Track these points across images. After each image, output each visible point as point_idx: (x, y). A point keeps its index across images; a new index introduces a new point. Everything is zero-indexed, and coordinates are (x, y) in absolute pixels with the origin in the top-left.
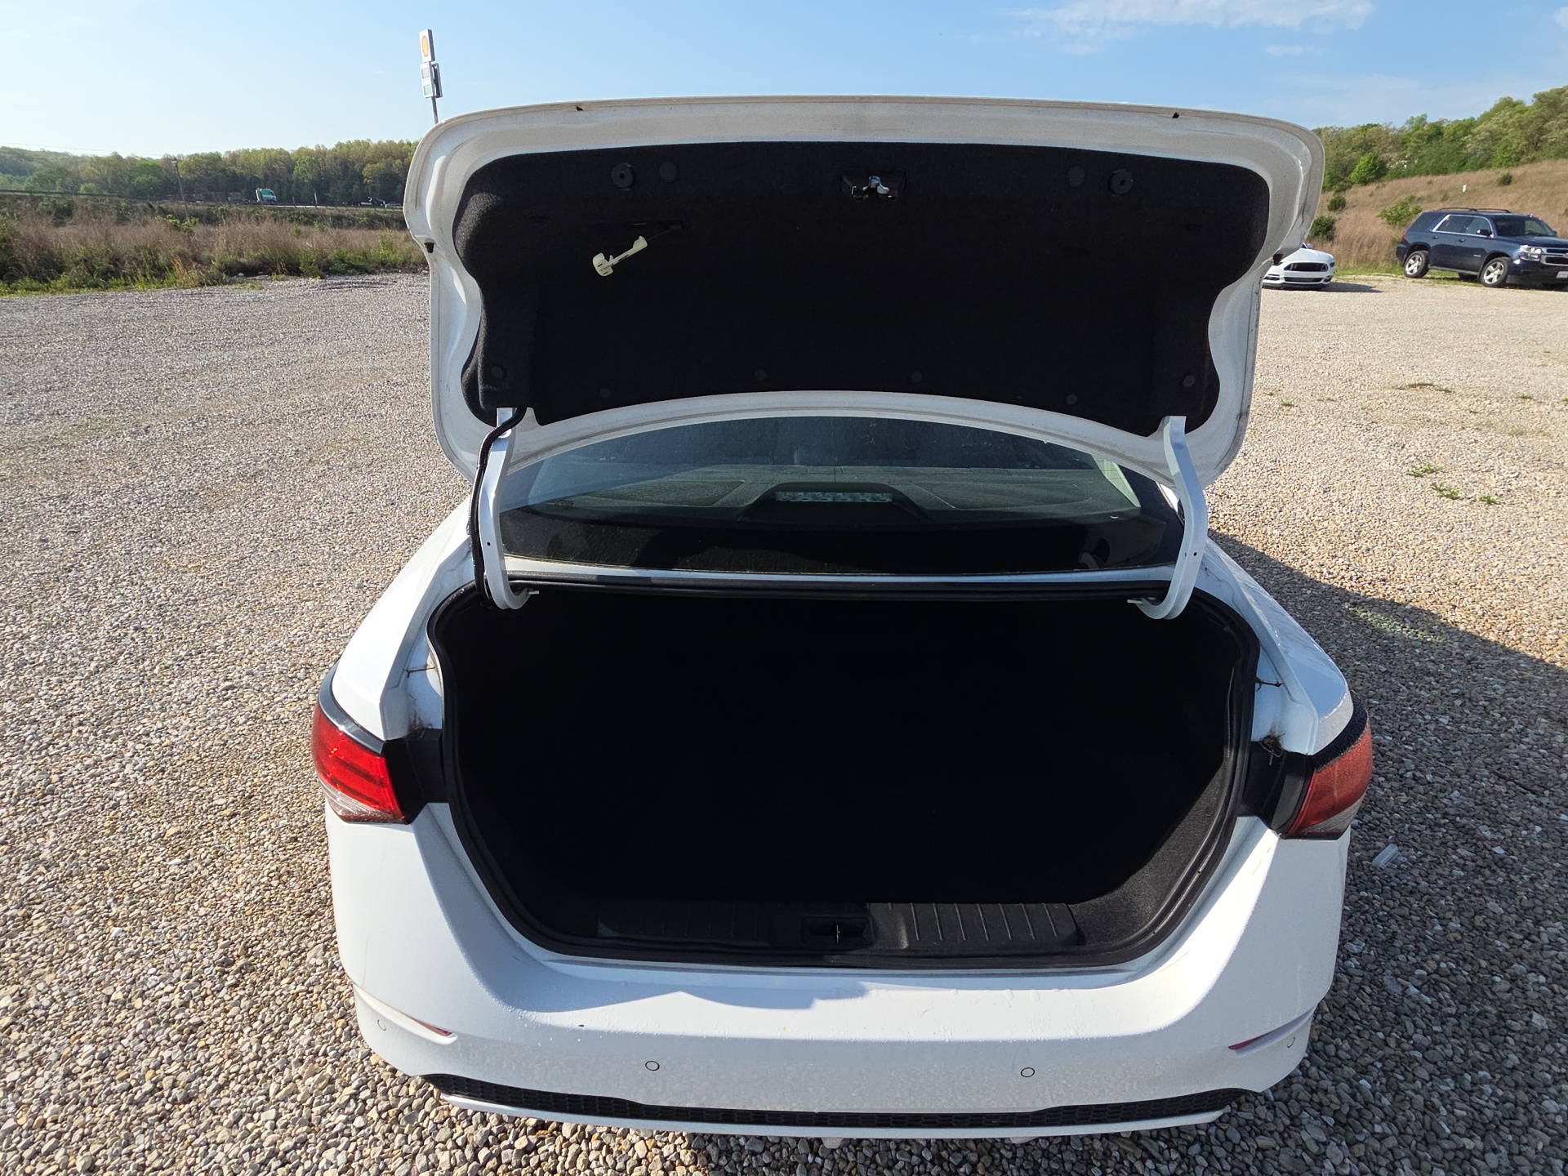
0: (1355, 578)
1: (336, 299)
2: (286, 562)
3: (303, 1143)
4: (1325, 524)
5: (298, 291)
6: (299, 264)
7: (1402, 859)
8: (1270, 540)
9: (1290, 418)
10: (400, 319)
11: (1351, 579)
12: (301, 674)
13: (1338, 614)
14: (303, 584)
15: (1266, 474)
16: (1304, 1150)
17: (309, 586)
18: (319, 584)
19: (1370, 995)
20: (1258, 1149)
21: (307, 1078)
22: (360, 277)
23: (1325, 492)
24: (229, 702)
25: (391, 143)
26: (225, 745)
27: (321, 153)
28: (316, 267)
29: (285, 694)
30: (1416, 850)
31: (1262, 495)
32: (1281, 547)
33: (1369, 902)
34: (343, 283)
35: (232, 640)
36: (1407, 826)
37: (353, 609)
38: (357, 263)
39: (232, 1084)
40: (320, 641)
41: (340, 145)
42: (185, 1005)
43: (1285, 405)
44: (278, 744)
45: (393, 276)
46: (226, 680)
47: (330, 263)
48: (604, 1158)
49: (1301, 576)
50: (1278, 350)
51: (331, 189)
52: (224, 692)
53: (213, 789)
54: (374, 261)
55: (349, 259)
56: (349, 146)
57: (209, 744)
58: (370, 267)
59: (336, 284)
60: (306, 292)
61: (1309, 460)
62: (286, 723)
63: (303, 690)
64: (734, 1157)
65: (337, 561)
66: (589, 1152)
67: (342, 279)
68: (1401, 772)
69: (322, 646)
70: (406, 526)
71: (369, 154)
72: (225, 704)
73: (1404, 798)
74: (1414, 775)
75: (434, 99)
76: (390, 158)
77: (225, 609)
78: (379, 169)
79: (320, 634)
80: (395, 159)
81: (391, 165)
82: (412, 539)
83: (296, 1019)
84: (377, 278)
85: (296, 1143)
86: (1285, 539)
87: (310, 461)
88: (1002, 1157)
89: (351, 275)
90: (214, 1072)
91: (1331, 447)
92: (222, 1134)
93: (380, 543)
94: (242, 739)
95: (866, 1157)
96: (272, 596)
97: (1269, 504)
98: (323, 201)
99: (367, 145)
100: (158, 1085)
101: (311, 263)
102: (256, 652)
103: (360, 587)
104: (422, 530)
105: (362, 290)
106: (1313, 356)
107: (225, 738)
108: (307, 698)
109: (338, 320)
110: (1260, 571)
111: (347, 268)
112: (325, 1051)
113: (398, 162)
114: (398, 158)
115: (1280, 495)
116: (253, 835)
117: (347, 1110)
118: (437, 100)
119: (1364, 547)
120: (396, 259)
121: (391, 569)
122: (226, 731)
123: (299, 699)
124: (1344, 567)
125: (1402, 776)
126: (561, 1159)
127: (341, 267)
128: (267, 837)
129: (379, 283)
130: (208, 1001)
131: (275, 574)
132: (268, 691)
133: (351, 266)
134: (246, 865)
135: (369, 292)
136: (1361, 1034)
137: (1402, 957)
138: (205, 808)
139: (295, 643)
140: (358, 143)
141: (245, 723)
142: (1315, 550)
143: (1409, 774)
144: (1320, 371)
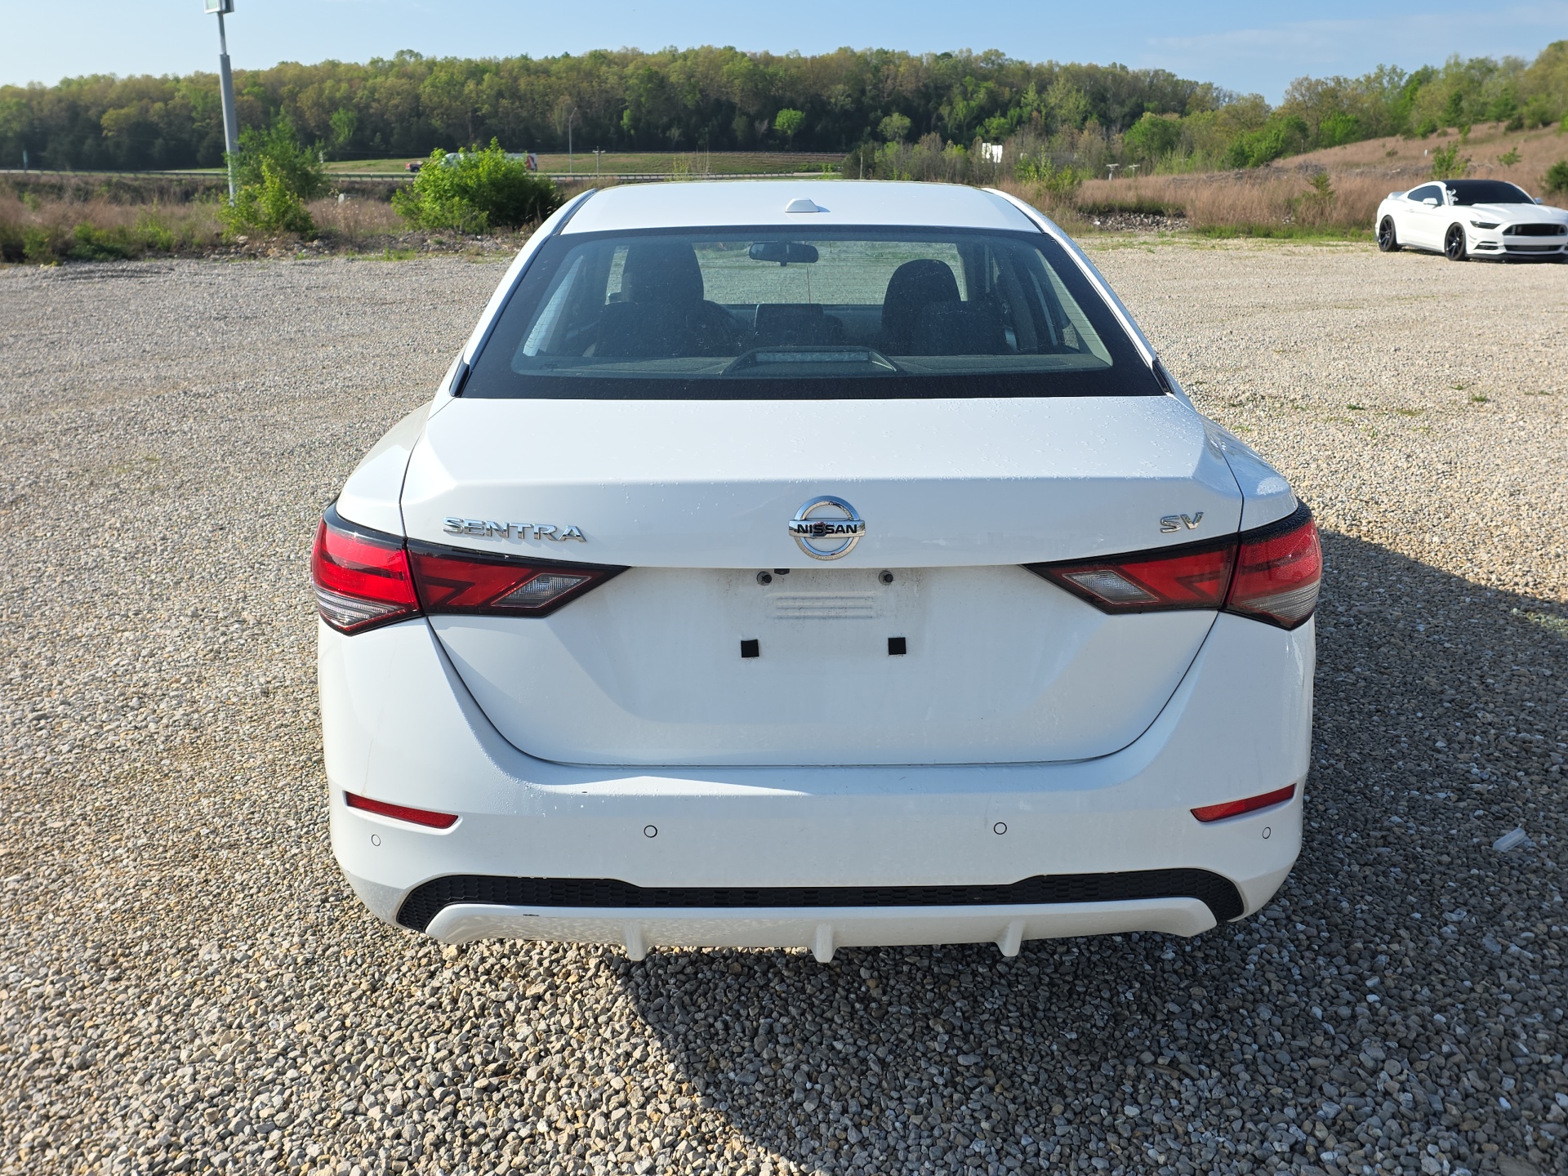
0: (1531, 584)
1: (83, 293)
2: (85, 592)
3: (230, 1092)
4: (1505, 529)
5: (23, 283)
6: (22, 246)
7: (1530, 844)
8: (1427, 549)
9: (1482, 415)
10: (188, 318)
11: (1527, 585)
12: (134, 702)
13: (1502, 622)
14: (114, 614)
15: (1434, 478)
16: (1359, 1066)
17: (123, 616)
18: (136, 614)
19: (1464, 954)
20: (1310, 1068)
21: (222, 1044)
22: (116, 264)
23: (1511, 495)
24: (44, 731)
25: (148, 77)
26: (48, 773)
27: (35, 95)
28: (50, 249)
29: (118, 723)
30: (1548, 835)
31: (1424, 500)
32: (1440, 555)
33: (1480, 879)
34: (92, 272)
35: (31, 672)
36: (1542, 814)
37: (189, 637)
38: (110, 245)
39: (135, 1053)
40: (153, 670)
41: (67, 82)
42: (61, 994)
43: (1477, 400)
44: (118, 771)
45: (167, 263)
46: (34, 710)
47: (68, 245)
48: (577, 1093)
49: (1462, 580)
50: (1482, 338)
51: (50, 146)
52: (35, 722)
53: (44, 815)
54: (135, 241)
55: (98, 239)
56: (81, 82)
57: (27, 772)
58: (130, 250)
59: (81, 273)
60: (37, 283)
61: (1499, 461)
62: (124, 751)
63: (140, 718)
64: (723, 1087)
65: (155, 591)
66: (559, 1089)
67: (87, 267)
68: (1546, 766)
69: (156, 675)
70: (246, 552)
71: (112, 95)
72: (39, 733)
73: (1545, 789)
74: (1562, 769)
75: (220, 14)
76: (145, 101)
77: (13, 642)
78: (127, 116)
79: (150, 663)
80: (154, 102)
81: (147, 111)
82: (257, 565)
83: (198, 1002)
84: (143, 264)
85: (222, 1091)
86: (1448, 547)
87: (92, 484)
88: (1023, 1081)
89: (102, 261)
90: (111, 1044)
91: (1532, 448)
92: (134, 1089)
93: (213, 570)
94: (69, 767)
95: (871, 1084)
96: (75, 626)
97: (1432, 509)
98: (36, 163)
99: (109, 81)
100: (47, 1056)
101: (41, 244)
102: (68, 682)
103: (195, 615)
104: (270, 556)
105: (121, 281)
106: (1531, 342)
107: (48, 766)
108: (147, 726)
109: (93, 320)
110: (1407, 579)
111: (95, 252)
112: (240, 1022)
113: (159, 105)
114: (158, 100)
115: (1450, 500)
116: (106, 854)
117: (276, 1065)
118: (225, 16)
119: (1553, 552)
120: (169, 240)
121: (234, 598)
122: (48, 759)
123: (136, 727)
124: (1520, 574)
125: (1547, 771)
126: (527, 1096)
127: (86, 250)
128: (125, 856)
129: (147, 272)
130: (86, 991)
131: (72, 605)
132: (94, 720)
133: (101, 249)
134: (103, 880)
135: (133, 284)
136: (1446, 983)
137: (1508, 923)
138: (37, 832)
139: (119, 673)
140: (96, 79)
141: (70, 751)
142: (1485, 557)
143: (1555, 768)
144: (1537, 360)
